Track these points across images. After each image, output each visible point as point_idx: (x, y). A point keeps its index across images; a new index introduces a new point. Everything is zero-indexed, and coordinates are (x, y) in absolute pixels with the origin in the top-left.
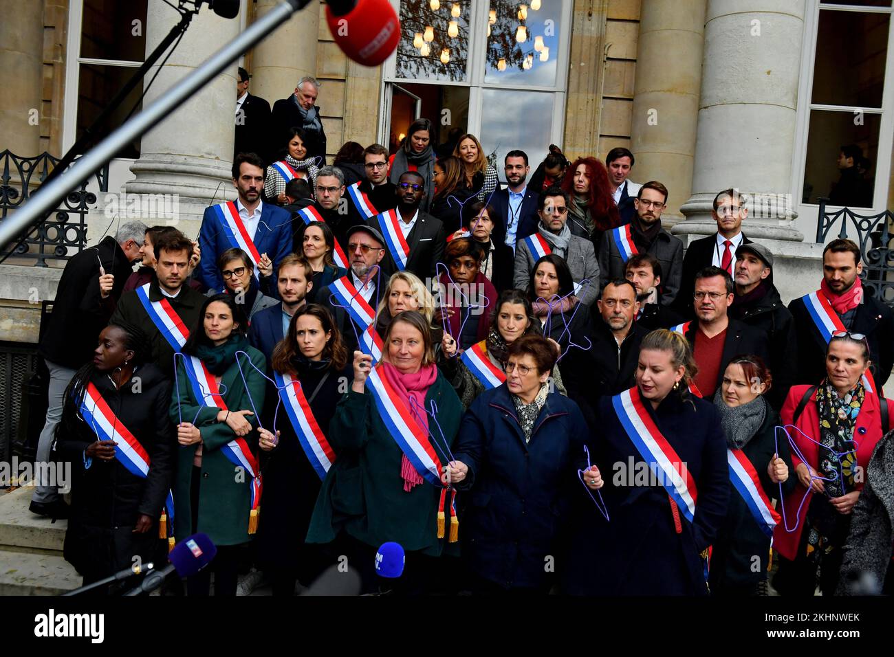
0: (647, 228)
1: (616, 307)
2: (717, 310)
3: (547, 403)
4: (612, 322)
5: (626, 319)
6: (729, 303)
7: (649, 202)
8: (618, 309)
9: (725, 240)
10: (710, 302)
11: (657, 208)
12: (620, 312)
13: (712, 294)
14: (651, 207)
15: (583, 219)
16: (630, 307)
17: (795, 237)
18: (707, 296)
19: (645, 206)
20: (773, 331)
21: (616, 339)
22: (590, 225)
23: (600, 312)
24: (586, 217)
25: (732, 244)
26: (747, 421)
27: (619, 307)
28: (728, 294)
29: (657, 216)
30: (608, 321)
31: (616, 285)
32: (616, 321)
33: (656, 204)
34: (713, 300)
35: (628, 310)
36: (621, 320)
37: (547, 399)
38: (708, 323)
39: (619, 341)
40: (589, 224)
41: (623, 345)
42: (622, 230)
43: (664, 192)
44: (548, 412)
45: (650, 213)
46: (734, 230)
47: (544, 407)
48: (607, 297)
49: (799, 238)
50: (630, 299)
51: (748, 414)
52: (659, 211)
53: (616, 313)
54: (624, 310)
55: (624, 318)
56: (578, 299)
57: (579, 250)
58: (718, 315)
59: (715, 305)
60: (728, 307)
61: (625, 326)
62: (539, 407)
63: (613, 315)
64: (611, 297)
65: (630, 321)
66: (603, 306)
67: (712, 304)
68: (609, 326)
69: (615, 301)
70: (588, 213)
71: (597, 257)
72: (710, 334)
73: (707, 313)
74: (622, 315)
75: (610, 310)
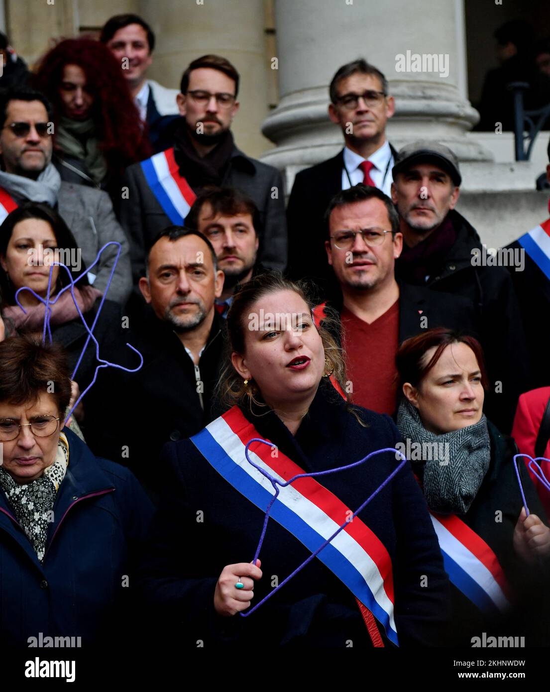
0: (208, 150)
1: (179, 281)
2: (380, 264)
3: (70, 476)
4: (176, 314)
5: (202, 304)
6: (397, 253)
7: (206, 96)
8: (184, 286)
9: (359, 160)
10: (367, 249)
11: (224, 107)
12: (189, 291)
13: (368, 234)
14: (213, 105)
15: (81, 157)
16: (206, 280)
17: (480, 157)
18: (359, 238)
19: (200, 105)
20: (480, 304)
21: (188, 351)
22: (96, 167)
23: (148, 300)
24: (86, 153)
25: (373, 167)
26: (473, 458)
27: (185, 281)
28: (394, 233)
29: (225, 123)
30: (168, 314)
31: (173, 238)
32: (183, 312)
33: (220, 97)
34: (371, 244)
35: (204, 286)
36: (194, 307)
37: (69, 467)
38: (364, 292)
39: (194, 351)
40: (92, 165)
41: (202, 361)
42: (160, 163)
43: (231, 74)
44: (75, 492)
45: (211, 116)
46: (374, 140)
47: (65, 483)
48: (159, 265)
49: (487, 156)
50: (206, 265)
51: (474, 446)
52: (229, 115)
53: (181, 293)
54: (196, 286)
55: (197, 304)
56: (98, 291)
57: (79, 206)
58: (383, 276)
59: (375, 255)
60: (396, 260)
61: (203, 320)
62: (56, 484)
63: (175, 299)
64: (166, 263)
65: (210, 309)
66: (152, 287)
67: (370, 254)
68: (170, 324)
69: (175, 270)
70: (91, 147)
71: (118, 219)
72: (368, 316)
73: (363, 271)
74: (193, 297)
75: (168, 290)
